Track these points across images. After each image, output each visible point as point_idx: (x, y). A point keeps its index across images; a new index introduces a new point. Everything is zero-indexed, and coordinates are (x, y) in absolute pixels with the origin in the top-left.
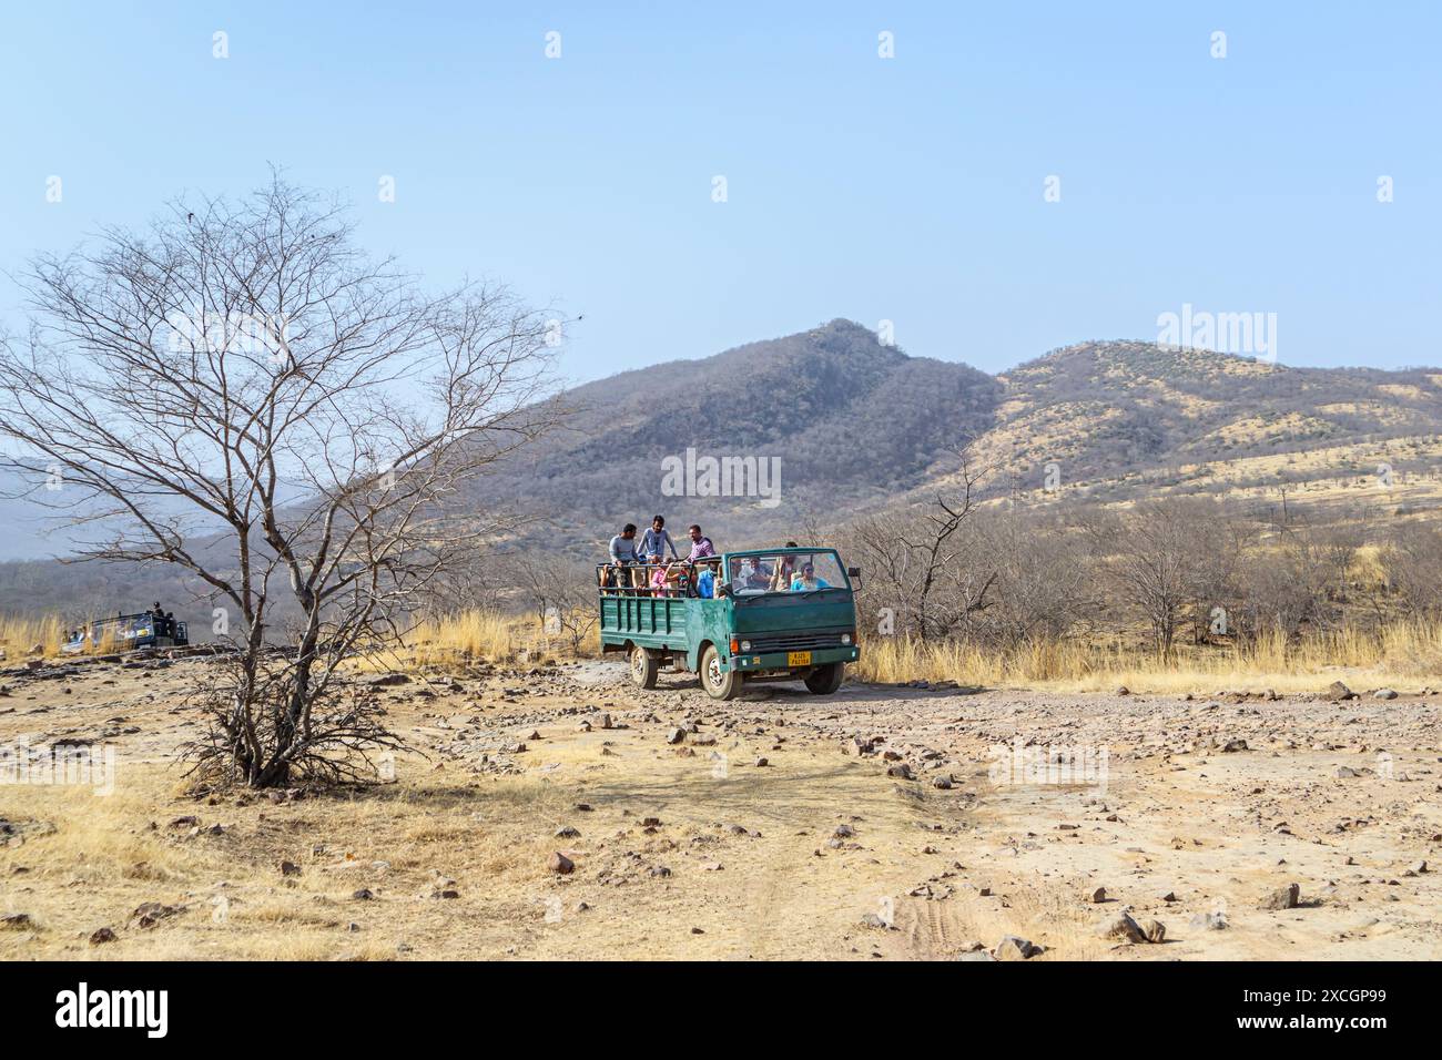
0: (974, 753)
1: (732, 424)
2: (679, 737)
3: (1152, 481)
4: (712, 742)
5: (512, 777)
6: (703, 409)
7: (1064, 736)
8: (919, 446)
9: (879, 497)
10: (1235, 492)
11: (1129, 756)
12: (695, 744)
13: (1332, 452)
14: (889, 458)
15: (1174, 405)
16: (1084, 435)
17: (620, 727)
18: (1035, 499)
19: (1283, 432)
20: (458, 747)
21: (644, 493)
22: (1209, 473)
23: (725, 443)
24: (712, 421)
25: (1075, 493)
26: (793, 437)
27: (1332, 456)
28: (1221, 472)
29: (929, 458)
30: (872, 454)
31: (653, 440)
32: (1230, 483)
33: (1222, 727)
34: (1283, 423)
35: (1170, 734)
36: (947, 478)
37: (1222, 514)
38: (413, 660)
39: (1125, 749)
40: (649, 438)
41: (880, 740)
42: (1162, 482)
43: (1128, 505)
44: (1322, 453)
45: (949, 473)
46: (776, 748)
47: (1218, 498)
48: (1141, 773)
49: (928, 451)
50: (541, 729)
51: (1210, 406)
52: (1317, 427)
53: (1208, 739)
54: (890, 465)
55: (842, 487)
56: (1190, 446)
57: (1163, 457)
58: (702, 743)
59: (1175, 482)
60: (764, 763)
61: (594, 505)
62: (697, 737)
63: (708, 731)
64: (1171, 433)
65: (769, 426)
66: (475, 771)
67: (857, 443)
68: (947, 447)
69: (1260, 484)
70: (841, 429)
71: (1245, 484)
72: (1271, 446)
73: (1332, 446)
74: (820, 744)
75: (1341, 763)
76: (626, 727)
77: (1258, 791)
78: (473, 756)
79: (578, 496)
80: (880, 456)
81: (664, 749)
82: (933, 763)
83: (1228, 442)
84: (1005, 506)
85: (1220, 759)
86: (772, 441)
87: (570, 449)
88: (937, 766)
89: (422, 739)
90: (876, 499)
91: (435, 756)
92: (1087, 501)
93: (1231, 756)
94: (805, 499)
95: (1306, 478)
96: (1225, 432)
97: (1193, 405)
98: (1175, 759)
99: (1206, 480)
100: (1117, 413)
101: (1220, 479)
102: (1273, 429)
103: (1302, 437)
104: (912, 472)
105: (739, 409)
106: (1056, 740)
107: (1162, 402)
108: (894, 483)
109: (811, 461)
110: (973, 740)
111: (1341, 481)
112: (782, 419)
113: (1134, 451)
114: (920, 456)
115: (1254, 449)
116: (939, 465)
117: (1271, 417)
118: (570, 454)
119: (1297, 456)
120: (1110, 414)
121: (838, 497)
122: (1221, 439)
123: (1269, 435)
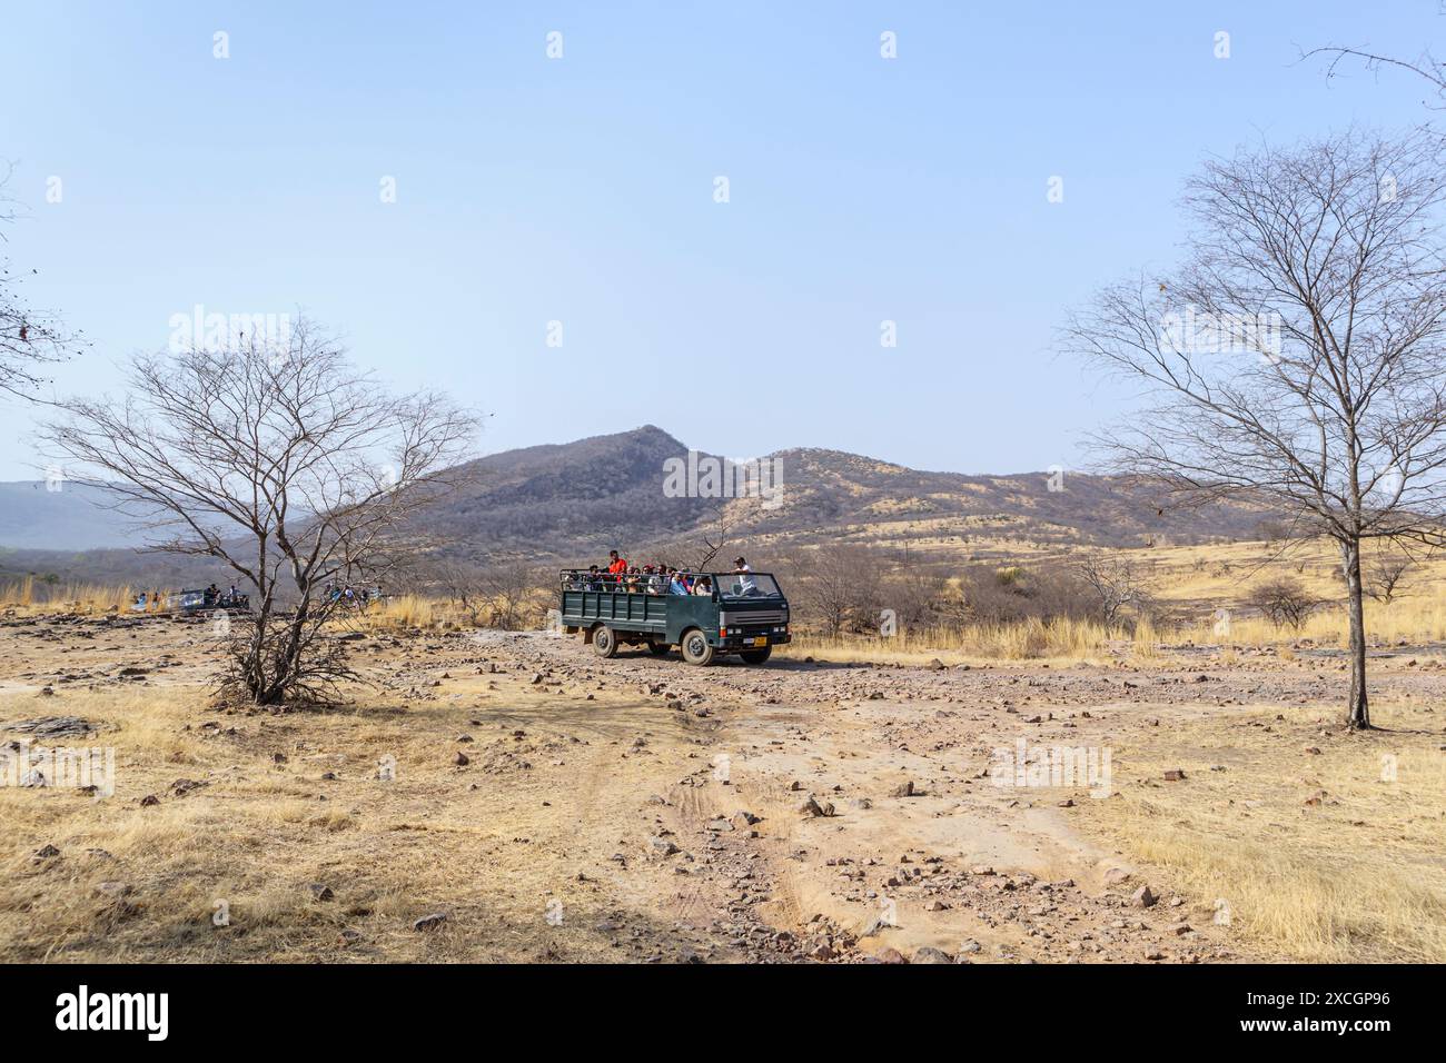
0: (721, 695)
1: (580, 486)
2: (539, 680)
3: (830, 533)
4: (559, 684)
5: (430, 702)
6: (562, 475)
7: (775, 687)
8: (694, 505)
9: (667, 535)
10: (879, 542)
11: (814, 700)
12: (548, 684)
13: (935, 521)
14: (675, 512)
15: (846, 489)
16: (792, 504)
17: (500, 672)
18: (761, 540)
19: (908, 508)
20: (395, 682)
21: (521, 525)
22: (864, 530)
23: (574, 497)
24: (567, 483)
25: (785, 538)
26: (617, 495)
27: (935, 524)
28: (871, 529)
29: (698, 513)
30: (665, 508)
31: (530, 493)
32: (876, 537)
33: (868, 684)
34: (908, 503)
35: (838, 687)
36: (709, 526)
37: (870, 555)
38: (368, 624)
39: (811, 695)
40: (527, 491)
41: (663, 685)
42: (836, 534)
43: (816, 547)
44: (929, 521)
45: (710, 522)
46: (599, 688)
47: (869, 545)
48: (821, 710)
49: (698, 508)
50: (450, 672)
51: (866, 490)
52: (927, 506)
53: (860, 691)
54: (675, 516)
55: (646, 528)
56: (854, 514)
57: (837, 519)
58: (553, 684)
59: (844, 534)
60: (591, 698)
61: (489, 531)
62: (549, 680)
63: (557, 676)
64: (843, 506)
65: (601, 488)
66: (406, 697)
67: (655, 501)
68: (710, 507)
69: (893, 538)
70: (646, 492)
71: (884, 538)
72: (900, 516)
73: (935, 518)
74: (626, 687)
75: (938, 708)
76: (505, 672)
77: (889, 724)
78: (405, 688)
79: (481, 525)
80: (670, 510)
81: (528, 687)
82: (696, 701)
83: (876, 513)
84: (743, 544)
85: (867, 704)
86: (603, 497)
87: (477, 495)
88: (698, 703)
89: (372, 675)
90: (665, 536)
91: (380, 686)
92: (793, 543)
93: (873, 702)
94: (622, 534)
95: (920, 536)
96: (874, 507)
97: (857, 489)
98: (841, 703)
99: (862, 535)
100: (812, 492)
101: (870, 534)
102: (902, 506)
103: (918, 512)
104: (688, 520)
105: (585, 476)
106: (770, 689)
107: (838, 486)
108: (676, 527)
109: (627, 510)
110: (720, 687)
111: (940, 539)
112: (611, 484)
113: (821, 515)
114: (693, 511)
115: (891, 517)
116: (705, 517)
117: (901, 499)
118: (476, 499)
119: (915, 523)
120: (808, 492)
121: (642, 534)
122: (872, 511)
123: (900, 510)
